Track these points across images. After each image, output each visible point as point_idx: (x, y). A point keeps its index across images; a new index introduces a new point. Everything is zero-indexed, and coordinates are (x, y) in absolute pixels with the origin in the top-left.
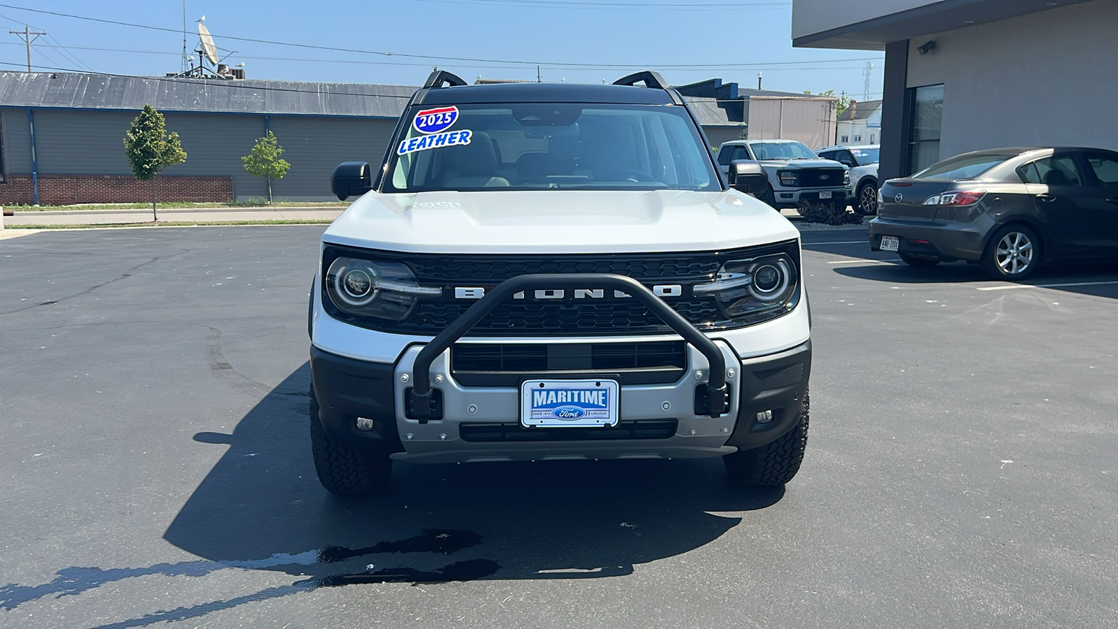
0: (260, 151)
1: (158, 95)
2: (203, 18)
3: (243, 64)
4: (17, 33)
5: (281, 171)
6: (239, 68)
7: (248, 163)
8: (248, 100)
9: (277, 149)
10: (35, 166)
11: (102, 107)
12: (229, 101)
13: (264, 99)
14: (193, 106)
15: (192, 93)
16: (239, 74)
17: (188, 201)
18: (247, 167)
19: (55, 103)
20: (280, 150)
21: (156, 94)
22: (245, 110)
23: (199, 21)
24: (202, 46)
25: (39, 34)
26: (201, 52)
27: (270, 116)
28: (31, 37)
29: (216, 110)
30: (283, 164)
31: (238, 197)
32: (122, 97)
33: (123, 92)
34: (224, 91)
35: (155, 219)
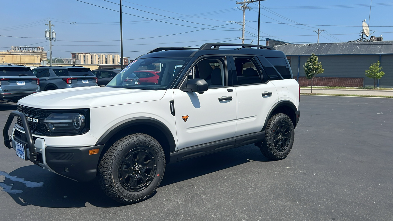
0: (372, 68)
1: (341, 49)
2: (365, 20)
3: (382, 35)
4: (316, 31)
5: (380, 76)
6: (380, 37)
7: (367, 73)
8: (374, 49)
9: (379, 67)
10: (299, 74)
11: (321, 54)
12: (367, 50)
13: (381, 48)
14: (352, 52)
15: (353, 48)
16: (379, 39)
17: (344, 86)
18: (366, 74)
19: (307, 54)
20: (380, 68)
21: (340, 49)
22: (372, 53)
23: (364, 21)
24: (363, 30)
25: (322, 31)
26: (362, 33)
27: (382, 55)
28: (320, 32)
29: (360, 53)
30: (382, 73)
31: (365, 86)
32: (328, 50)
33: (329, 49)
34: (366, 46)
35: (311, 92)
